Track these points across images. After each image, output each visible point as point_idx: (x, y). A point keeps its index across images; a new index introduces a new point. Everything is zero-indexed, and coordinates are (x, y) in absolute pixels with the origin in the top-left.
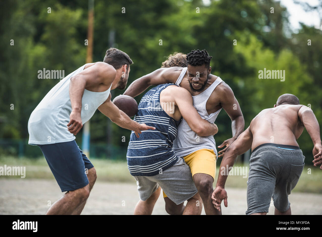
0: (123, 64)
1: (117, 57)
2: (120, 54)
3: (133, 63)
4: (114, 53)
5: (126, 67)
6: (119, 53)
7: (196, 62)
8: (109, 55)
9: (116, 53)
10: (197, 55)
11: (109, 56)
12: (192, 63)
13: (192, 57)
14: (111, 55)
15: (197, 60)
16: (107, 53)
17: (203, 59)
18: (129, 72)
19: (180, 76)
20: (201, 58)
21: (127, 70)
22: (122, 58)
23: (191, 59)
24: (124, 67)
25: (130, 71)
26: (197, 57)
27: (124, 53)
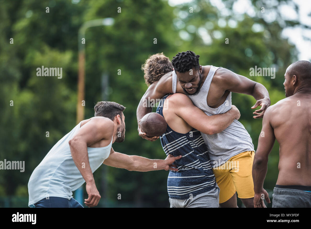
0: (114, 115)
1: (107, 110)
2: (108, 107)
3: (125, 108)
4: (102, 108)
5: (119, 117)
6: (107, 105)
7: (184, 69)
8: (98, 111)
9: (104, 106)
10: (183, 61)
11: (98, 113)
12: (181, 71)
13: (178, 63)
14: (100, 110)
15: (184, 65)
16: (95, 109)
17: (191, 62)
18: (123, 119)
19: (173, 83)
20: (188, 62)
21: (121, 119)
22: (111, 109)
23: (178, 65)
24: (116, 118)
25: (125, 118)
26: (184, 62)
27: (112, 102)
